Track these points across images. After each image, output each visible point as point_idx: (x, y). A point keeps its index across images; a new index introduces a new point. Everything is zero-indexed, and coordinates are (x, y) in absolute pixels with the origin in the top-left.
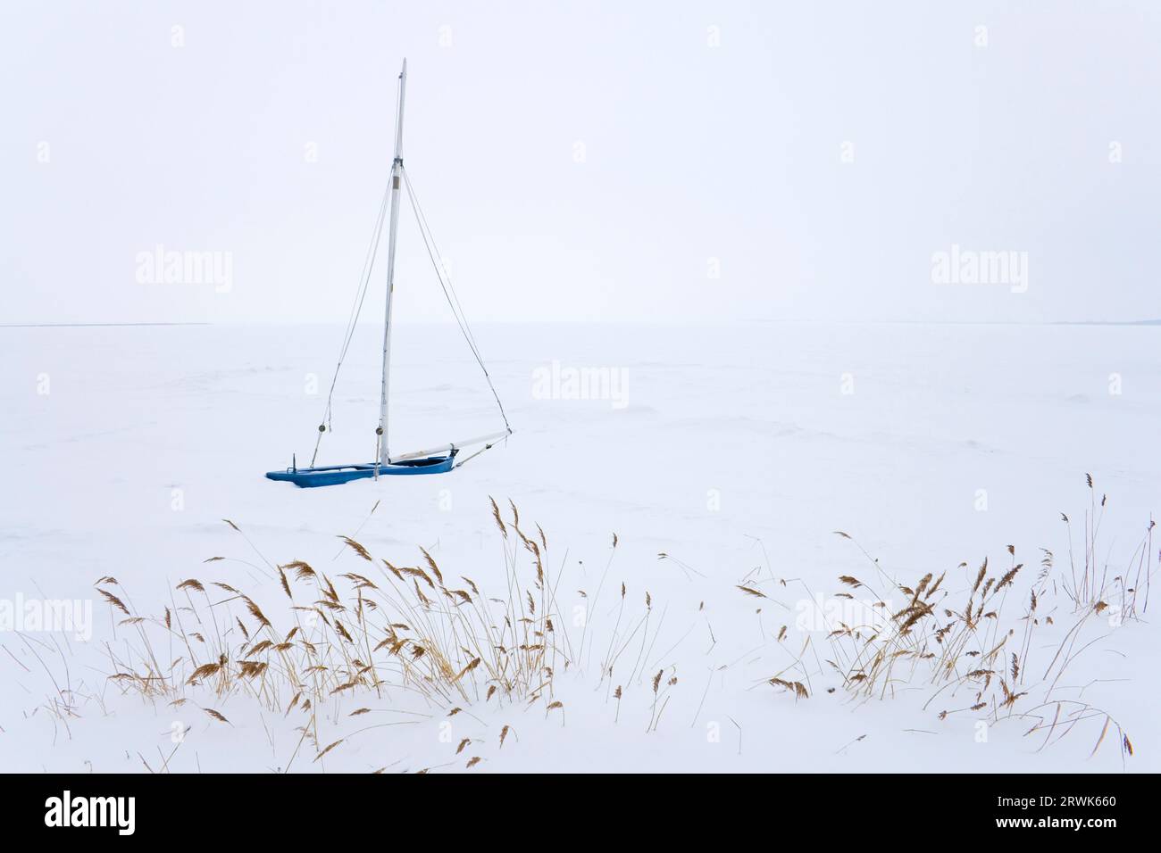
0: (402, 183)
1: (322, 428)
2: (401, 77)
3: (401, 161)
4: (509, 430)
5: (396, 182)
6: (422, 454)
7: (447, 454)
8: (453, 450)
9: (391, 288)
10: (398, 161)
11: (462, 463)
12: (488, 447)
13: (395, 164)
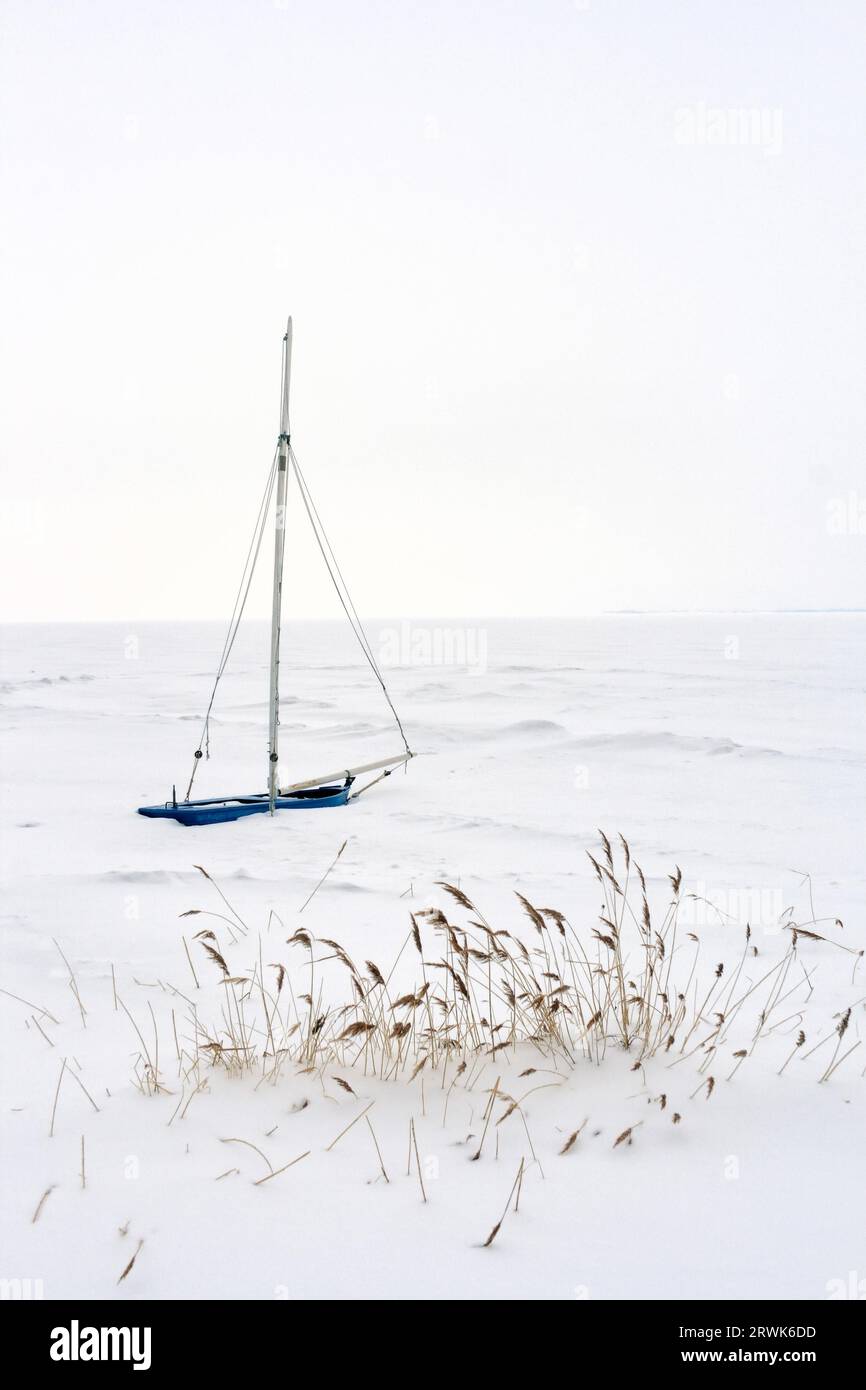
0: (290, 465)
1: (198, 755)
2: (285, 339)
3: (288, 437)
4: (409, 752)
5: (282, 463)
6: (314, 783)
7: (342, 783)
8: (348, 778)
9: (278, 586)
10: (285, 438)
11: (359, 793)
12: (387, 774)
13: (281, 442)
